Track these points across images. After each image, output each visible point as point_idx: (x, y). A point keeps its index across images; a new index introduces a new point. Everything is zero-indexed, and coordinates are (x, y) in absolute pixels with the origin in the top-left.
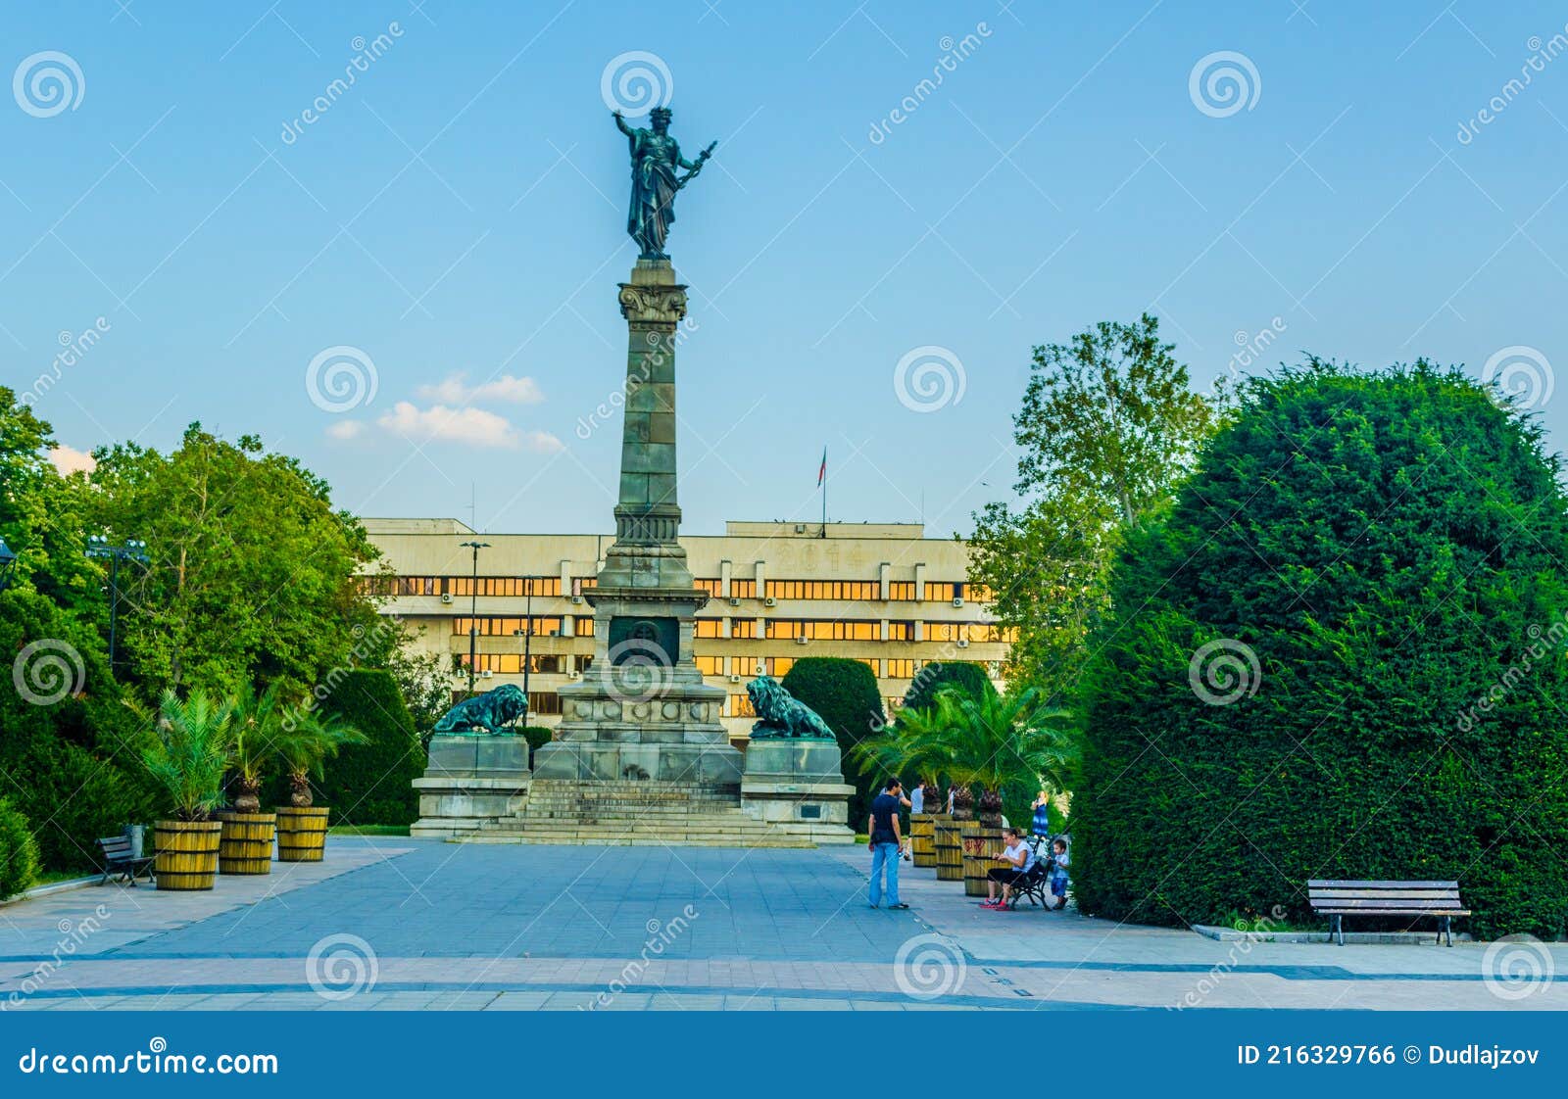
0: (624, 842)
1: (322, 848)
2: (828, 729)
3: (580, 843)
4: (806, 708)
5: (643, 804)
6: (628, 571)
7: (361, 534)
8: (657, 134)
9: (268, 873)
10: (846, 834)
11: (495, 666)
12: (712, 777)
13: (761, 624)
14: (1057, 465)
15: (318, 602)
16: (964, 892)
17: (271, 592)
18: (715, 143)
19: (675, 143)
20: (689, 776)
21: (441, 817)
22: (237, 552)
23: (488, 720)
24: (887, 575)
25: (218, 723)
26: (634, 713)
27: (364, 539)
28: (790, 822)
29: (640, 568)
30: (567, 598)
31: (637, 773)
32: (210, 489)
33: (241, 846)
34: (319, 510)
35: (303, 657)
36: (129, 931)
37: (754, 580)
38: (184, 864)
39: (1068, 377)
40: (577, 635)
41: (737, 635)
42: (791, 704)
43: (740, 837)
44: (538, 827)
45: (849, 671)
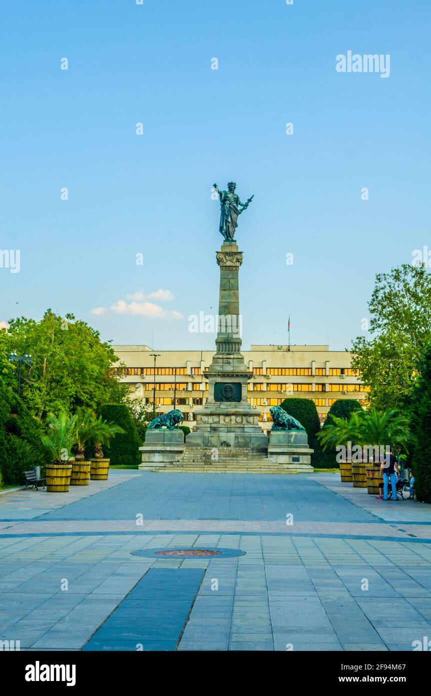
0: (223, 472)
1: (107, 475)
2: (302, 427)
3: (205, 472)
4: (293, 418)
5: (229, 457)
6: (221, 364)
7: (112, 351)
8: (230, 193)
9: (88, 485)
10: (310, 469)
11: (162, 403)
12: (256, 446)
13: (265, 385)
14: (386, 321)
15: (97, 378)
16: (367, 492)
17: (79, 374)
18: (253, 196)
19: (237, 197)
20: (246, 445)
21: (150, 462)
22: (66, 359)
23: (168, 424)
24: (315, 366)
25: (70, 426)
26: (224, 420)
27: (113, 353)
28: (288, 464)
29: (226, 363)
30: (189, 375)
31: (226, 444)
32: (55, 335)
33: (77, 474)
34: (96, 342)
35: (91, 399)
36: (42, 509)
37: (262, 368)
38: (57, 481)
39: (390, 286)
40: (193, 390)
41: (255, 390)
42: (286, 417)
43: (268, 470)
44: (189, 466)
45: (305, 403)
